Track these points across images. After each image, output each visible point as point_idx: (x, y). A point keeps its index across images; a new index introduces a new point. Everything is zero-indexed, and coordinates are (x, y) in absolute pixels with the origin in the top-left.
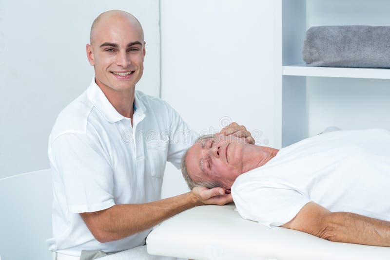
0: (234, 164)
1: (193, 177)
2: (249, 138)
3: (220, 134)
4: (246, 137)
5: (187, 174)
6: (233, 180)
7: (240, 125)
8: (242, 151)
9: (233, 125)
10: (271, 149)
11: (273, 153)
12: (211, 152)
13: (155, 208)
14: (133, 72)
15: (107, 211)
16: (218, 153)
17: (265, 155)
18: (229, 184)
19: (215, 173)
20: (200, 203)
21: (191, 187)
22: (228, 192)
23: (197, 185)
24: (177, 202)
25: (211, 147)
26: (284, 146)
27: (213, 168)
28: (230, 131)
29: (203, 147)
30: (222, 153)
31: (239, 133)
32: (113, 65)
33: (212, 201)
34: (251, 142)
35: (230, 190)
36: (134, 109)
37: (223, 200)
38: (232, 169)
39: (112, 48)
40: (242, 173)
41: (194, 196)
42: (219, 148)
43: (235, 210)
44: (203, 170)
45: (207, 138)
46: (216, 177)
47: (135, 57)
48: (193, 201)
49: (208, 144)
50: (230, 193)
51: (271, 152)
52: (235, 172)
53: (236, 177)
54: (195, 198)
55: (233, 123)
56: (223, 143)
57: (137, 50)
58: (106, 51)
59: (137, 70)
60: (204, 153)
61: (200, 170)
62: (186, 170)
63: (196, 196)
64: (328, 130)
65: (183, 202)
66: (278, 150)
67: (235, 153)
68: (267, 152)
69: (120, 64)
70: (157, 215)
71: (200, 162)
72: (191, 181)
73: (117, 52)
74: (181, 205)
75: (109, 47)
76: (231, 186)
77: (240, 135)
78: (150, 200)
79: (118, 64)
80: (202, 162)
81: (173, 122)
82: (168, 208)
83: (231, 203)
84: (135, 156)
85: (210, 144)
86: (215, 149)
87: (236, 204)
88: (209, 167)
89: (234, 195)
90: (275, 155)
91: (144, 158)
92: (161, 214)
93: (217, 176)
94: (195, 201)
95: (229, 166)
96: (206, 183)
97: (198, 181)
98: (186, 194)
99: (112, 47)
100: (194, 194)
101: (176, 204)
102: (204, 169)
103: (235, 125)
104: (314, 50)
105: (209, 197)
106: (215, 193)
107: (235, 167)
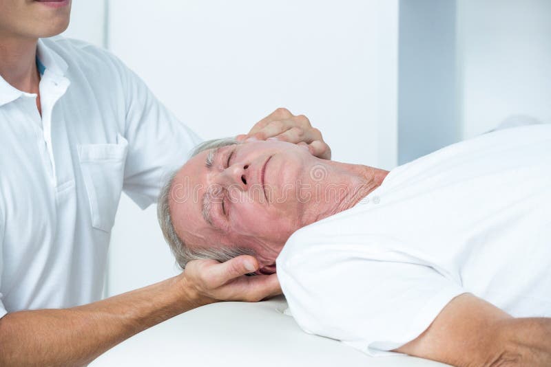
0: (282, 205)
1: (186, 238)
2: (316, 144)
3: (249, 136)
4: (309, 142)
5: (173, 229)
6: (281, 243)
7: (296, 113)
8: (300, 172)
9: (280, 115)
10: (368, 169)
11: (374, 179)
12: (228, 177)
13: (98, 316)
16: (244, 180)
17: (355, 182)
18: (271, 252)
19: (237, 226)
20: (203, 299)
21: (183, 261)
22: (267, 271)
23: (196, 257)
24: (149, 300)
25: (228, 165)
26: (402, 160)
28: (272, 129)
29: (209, 166)
30: (254, 178)
31: (292, 134)
33: (231, 292)
34: (323, 155)
35: (274, 266)
36: (39, 69)
37: (257, 288)
38: (277, 216)
40: (302, 225)
41: (191, 283)
42: (246, 167)
43: (286, 312)
44: (210, 221)
45: (218, 147)
46: (240, 237)
48: (187, 295)
49: (221, 159)
50: (275, 272)
51: (369, 176)
52: (286, 222)
53: (288, 234)
54: (192, 287)
55: (279, 110)
56: (254, 157)
60: (211, 180)
61: (202, 219)
62: (171, 223)
63: (196, 282)
64: (508, 123)
65: (165, 298)
66: (387, 173)
67: (283, 177)
68: (360, 175)
71: (203, 200)
72: (183, 247)
74: (158, 307)
76: (276, 257)
77: (297, 138)
78: (85, 299)
80: (206, 201)
81: (134, 102)
82: (129, 314)
83: (277, 296)
84: (52, 182)
85: (226, 160)
86: (236, 170)
87: (287, 297)
88: (224, 212)
89: (284, 278)
90: (380, 183)
91: (73, 186)
93: (244, 234)
94: (192, 294)
95: (271, 208)
98: (171, 280)
100: (189, 279)
101: (149, 305)
102: (211, 216)
103: (285, 116)
106: (236, 270)
107: (284, 212)
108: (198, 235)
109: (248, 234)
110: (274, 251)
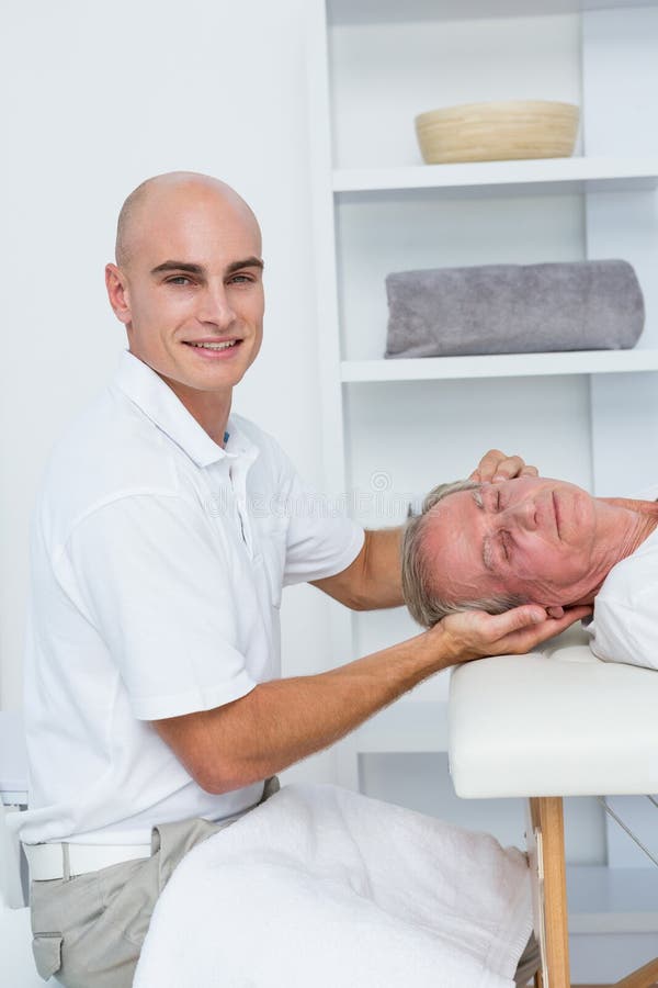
0: (577, 543)
14: (239, 342)
15: (244, 702)
16: (535, 519)
18: (551, 597)
19: (522, 571)
23: (461, 609)
24: (410, 658)
25: (498, 506)
27: (518, 557)
29: (482, 508)
30: (546, 514)
32: (188, 323)
33: (504, 645)
38: (568, 556)
39: (186, 275)
41: (457, 638)
44: (492, 567)
46: (524, 581)
47: (243, 299)
48: (451, 651)
49: (491, 500)
52: (576, 562)
54: (457, 643)
57: (250, 280)
58: (169, 281)
59: (250, 337)
60: (487, 523)
61: (480, 566)
63: (464, 636)
69: (209, 319)
70: (370, 697)
71: (484, 545)
73: (199, 286)
74: (423, 666)
75: (179, 272)
79: (204, 318)
80: (487, 546)
82: (392, 676)
85: (495, 500)
88: (507, 557)
92: (377, 694)
93: (527, 578)
94: (456, 650)
95: (565, 547)
96: (489, 601)
97: (466, 599)
99: (185, 272)
100: (454, 633)
102: (493, 562)
104: (416, 321)
105: (500, 633)
106: (521, 621)
107: (578, 551)
108: (471, 585)
109: (532, 578)
110: (554, 594)
